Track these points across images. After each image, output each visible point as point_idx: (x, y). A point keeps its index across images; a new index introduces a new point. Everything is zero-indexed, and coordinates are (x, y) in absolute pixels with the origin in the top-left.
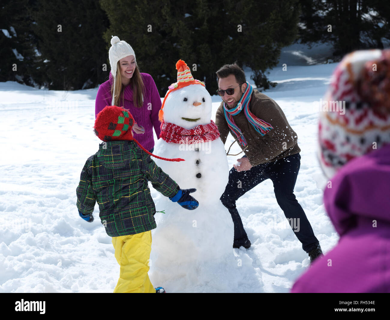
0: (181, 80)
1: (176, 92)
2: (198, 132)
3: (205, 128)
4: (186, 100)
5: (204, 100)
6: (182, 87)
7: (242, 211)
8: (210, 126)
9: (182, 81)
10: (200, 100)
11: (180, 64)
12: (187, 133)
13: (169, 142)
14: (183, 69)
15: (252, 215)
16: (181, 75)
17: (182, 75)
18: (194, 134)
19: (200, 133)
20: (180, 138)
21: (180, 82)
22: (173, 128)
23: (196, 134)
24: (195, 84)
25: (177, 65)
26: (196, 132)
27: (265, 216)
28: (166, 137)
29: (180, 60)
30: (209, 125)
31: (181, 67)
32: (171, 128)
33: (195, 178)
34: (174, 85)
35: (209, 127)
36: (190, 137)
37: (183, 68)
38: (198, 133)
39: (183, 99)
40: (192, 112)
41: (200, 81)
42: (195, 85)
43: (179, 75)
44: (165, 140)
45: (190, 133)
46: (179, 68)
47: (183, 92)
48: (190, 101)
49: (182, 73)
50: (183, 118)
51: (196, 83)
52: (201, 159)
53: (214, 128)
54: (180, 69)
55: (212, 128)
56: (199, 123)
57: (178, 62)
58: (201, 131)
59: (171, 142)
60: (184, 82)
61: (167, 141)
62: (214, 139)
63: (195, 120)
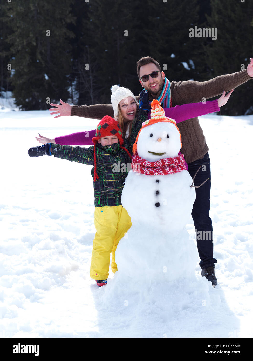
1: (146, 128)
2: (158, 164)
6: (151, 124)
9: (154, 118)
10: (164, 136)
12: (148, 165)
16: (153, 112)
18: (154, 165)
19: (161, 165)
21: (152, 119)
23: (156, 166)
25: (152, 104)
26: (155, 164)
33: (154, 207)
37: (155, 106)
38: (158, 166)
41: (171, 119)
42: (163, 122)
45: (150, 165)
48: (155, 137)
50: (150, 152)
51: (165, 120)
52: (160, 190)
54: (153, 107)
56: (164, 156)
58: (161, 163)
62: (175, 171)
63: (160, 154)
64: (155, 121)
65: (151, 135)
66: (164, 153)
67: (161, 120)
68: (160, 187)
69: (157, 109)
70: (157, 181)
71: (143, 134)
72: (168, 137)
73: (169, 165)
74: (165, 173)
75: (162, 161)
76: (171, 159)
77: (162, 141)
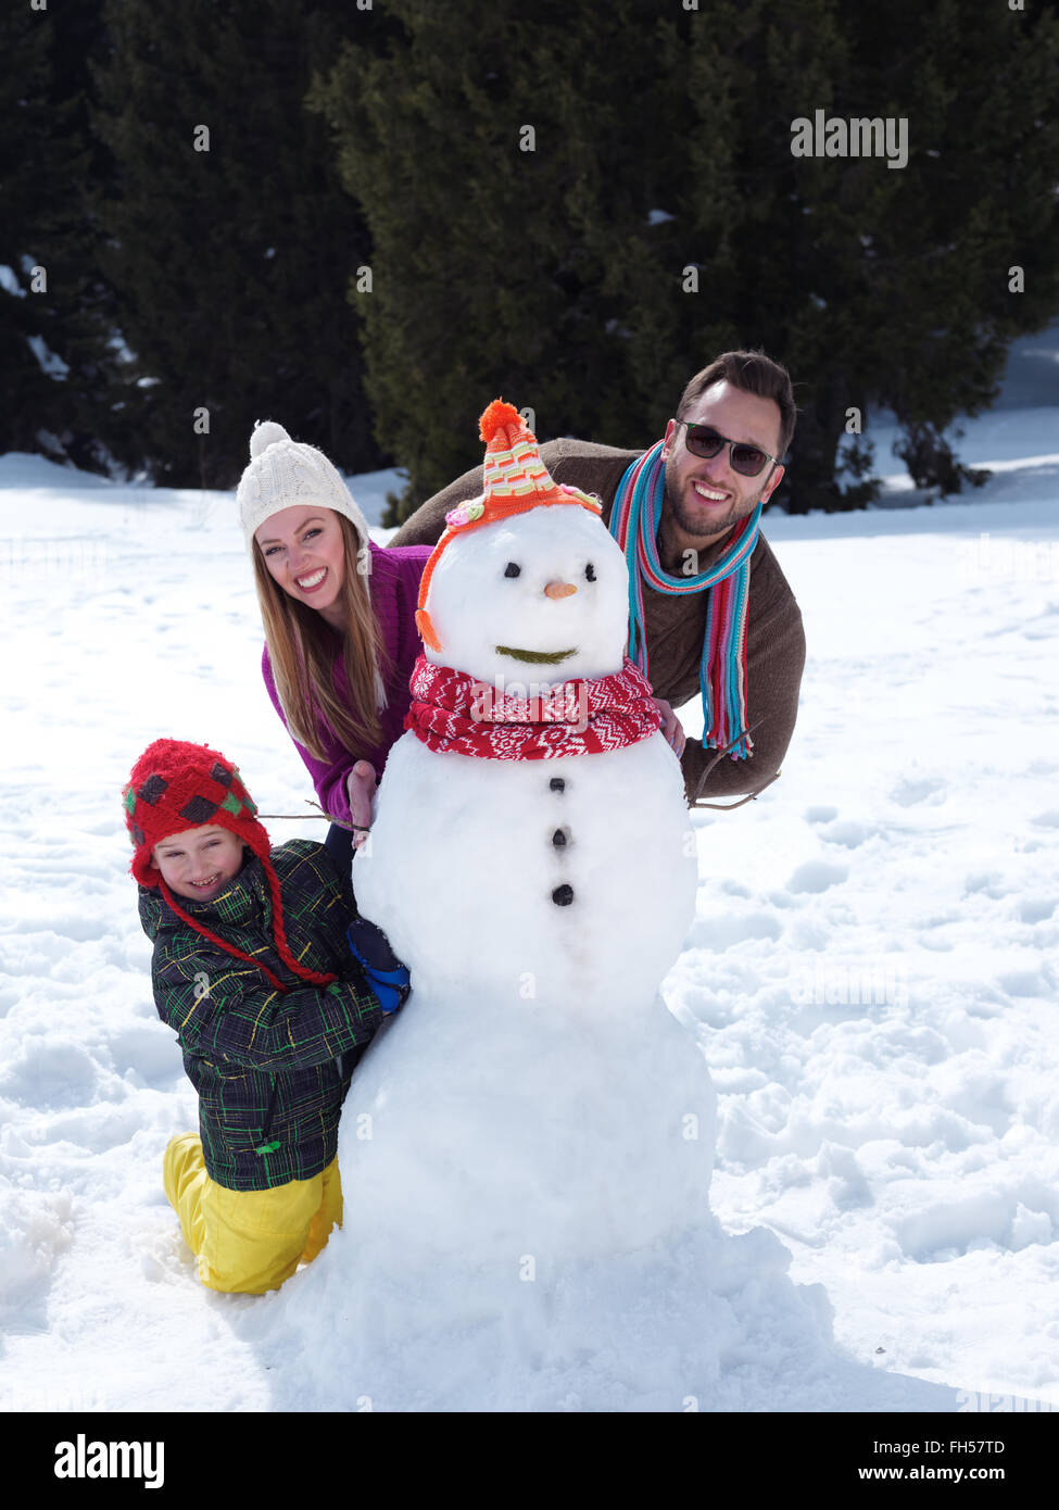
0: (499, 486)
1: (473, 538)
3: (596, 693)
4: (513, 571)
5: (590, 573)
6: (502, 517)
7: (787, 1008)
8: (618, 686)
9: (504, 490)
10: (573, 573)
11: (494, 419)
13: (439, 750)
14: (508, 439)
15: (826, 1025)
16: (497, 463)
17: (502, 465)
20: (484, 734)
21: (492, 497)
22: (459, 691)
24: (559, 503)
25: (486, 423)
27: (880, 1034)
28: (429, 730)
29: (498, 402)
30: (611, 678)
31: (500, 430)
32: (451, 690)
33: (548, 907)
34: (469, 509)
35: (612, 690)
36: (530, 730)
37: (507, 435)
39: (501, 567)
40: (541, 626)
41: (580, 492)
42: (554, 507)
43: (491, 466)
44: (423, 739)
46: (491, 435)
47: (506, 539)
48: (533, 577)
49: (504, 456)
50: (503, 650)
51: (560, 498)
52: (572, 825)
53: (634, 692)
54: (495, 440)
55: (626, 694)
56: (569, 667)
57: (488, 409)
59: (447, 750)
60: (510, 494)
61: (433, 747)
62: (633, 737)
63: (552, 658)
66: (570, 653)
67: (542, 497)
74: (595, 747)
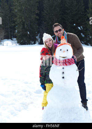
11: (62, 37)
33: (62, 78)
62: (70, 64)
63: (65, 57)
64: (62, 44)
65: (61, 50)
66: (66, 57)
67: (65, 44)
68: (64, 71)
69: (63, 40)
70: (63, 68)
71: (58, 49)
72: (67, 50)
73: (68, 62)
74: (66, 65)
75: (65, 60)
76: (69, 59)
77: (65, 52)
